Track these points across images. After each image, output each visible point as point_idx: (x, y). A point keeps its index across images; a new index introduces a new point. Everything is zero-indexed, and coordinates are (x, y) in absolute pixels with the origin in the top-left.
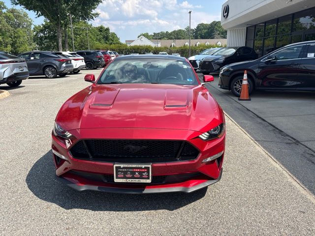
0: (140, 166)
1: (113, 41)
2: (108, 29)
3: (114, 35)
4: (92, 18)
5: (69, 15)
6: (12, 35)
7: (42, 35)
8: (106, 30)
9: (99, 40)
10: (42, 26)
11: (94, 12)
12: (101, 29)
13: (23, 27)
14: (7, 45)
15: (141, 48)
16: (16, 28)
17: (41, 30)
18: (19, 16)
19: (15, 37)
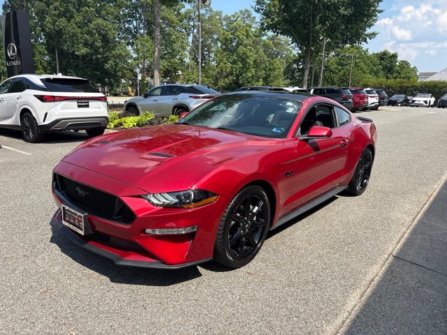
0: (76, 212)
1: (399, 74)
2: (395, 56)
3: (405, 64)
4: (365, 41)
5: (323, 39)
6: (266, 67)
7: (295, 66)
8: (391, 57)
9: (376, 73)
10: (297, 55)
11: (368, 31)
12: (383, 56)
13: (282, 57)
14: (259, 78)
15: (440, 85)
16: (273, 58)
17: (295, 60)
18: (279, 44)
19: (270, 70)
